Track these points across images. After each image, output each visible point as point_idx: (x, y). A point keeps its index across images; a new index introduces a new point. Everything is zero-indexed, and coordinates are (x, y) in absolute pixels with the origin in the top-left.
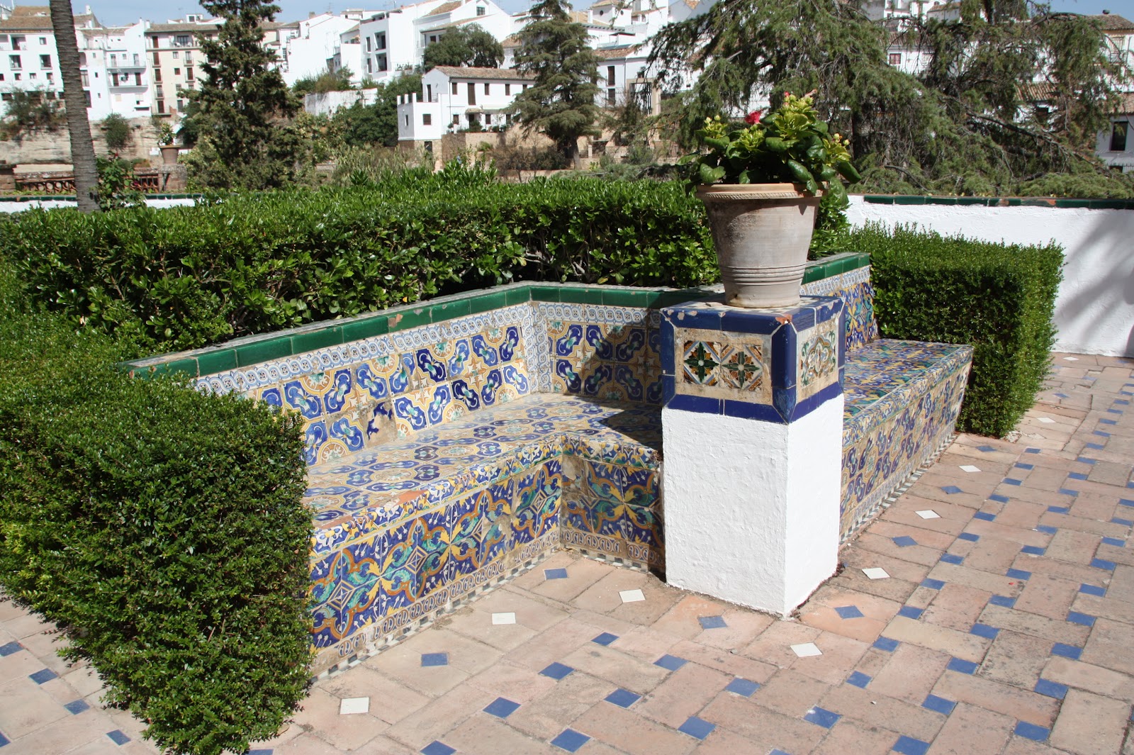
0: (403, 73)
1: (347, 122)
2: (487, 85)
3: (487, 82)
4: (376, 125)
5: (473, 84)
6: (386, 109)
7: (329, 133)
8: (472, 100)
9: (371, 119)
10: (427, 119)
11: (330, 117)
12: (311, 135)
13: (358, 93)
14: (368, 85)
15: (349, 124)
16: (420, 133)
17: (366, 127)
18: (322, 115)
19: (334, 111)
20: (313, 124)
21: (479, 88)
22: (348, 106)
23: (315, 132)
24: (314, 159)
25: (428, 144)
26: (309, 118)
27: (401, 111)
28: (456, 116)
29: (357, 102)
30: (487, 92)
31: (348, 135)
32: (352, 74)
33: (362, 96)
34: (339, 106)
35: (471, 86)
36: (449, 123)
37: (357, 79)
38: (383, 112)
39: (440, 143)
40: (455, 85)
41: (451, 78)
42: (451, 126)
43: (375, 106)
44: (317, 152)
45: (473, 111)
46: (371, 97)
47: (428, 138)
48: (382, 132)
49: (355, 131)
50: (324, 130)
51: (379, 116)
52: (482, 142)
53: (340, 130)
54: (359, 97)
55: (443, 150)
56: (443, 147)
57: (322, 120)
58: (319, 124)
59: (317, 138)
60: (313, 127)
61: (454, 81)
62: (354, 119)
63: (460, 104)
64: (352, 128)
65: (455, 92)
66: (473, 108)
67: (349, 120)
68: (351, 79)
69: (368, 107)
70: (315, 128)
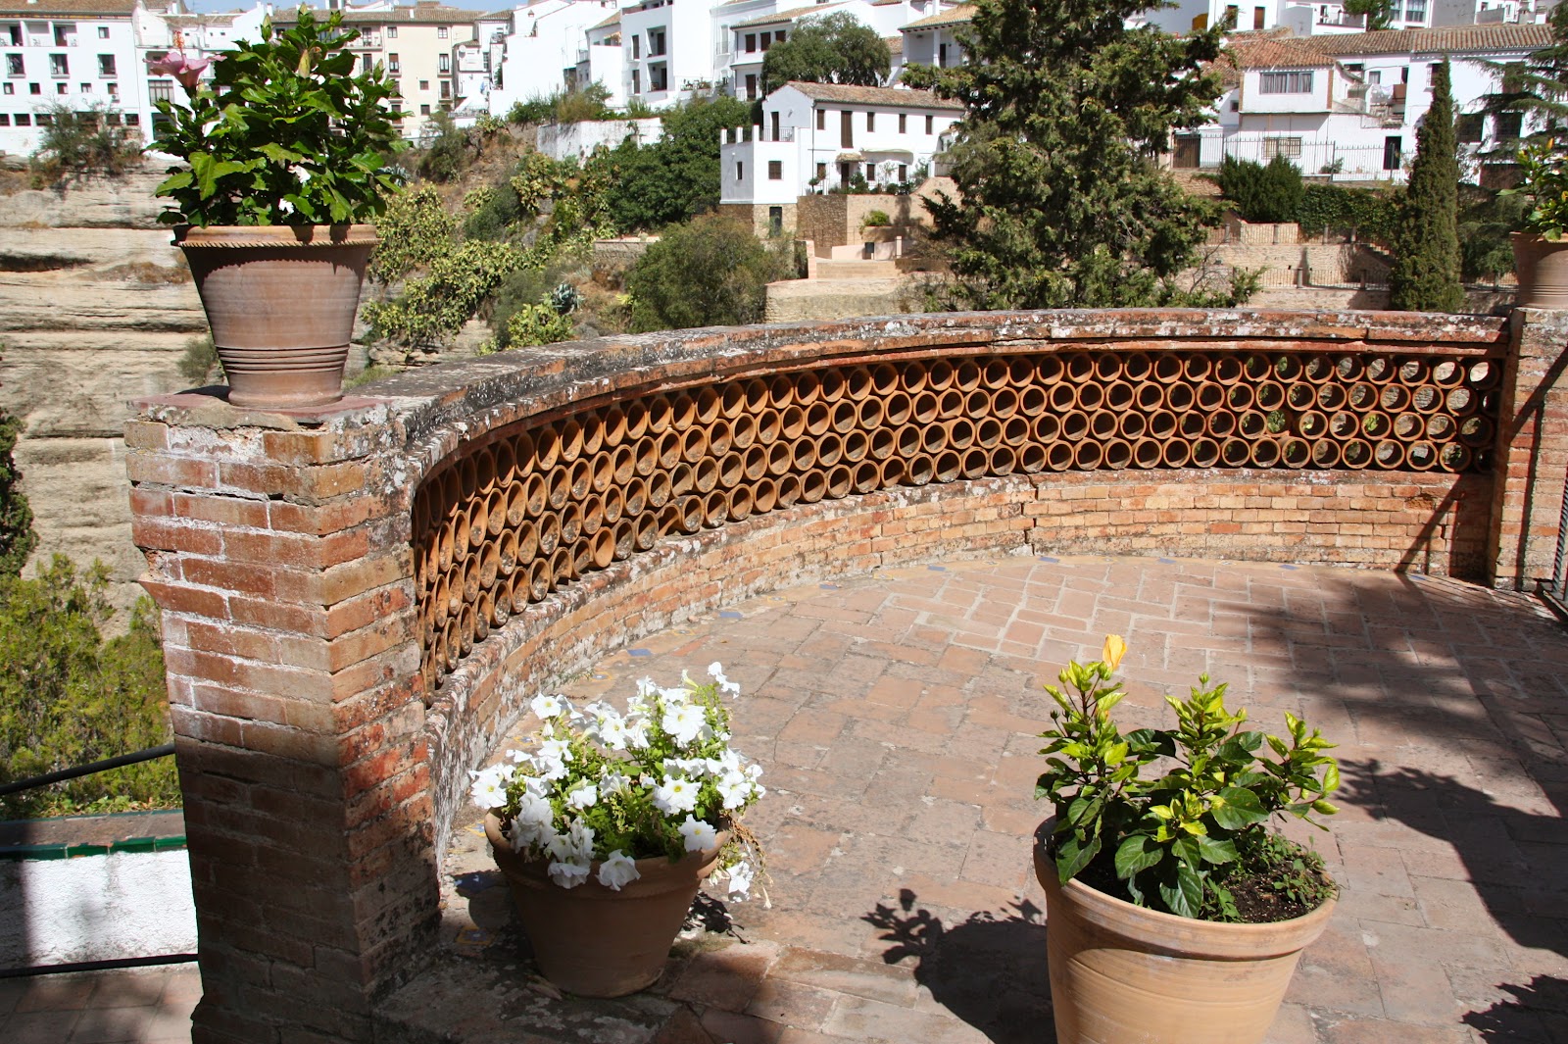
0: (695, 95)
1: (612, 172)
2: (871, 115)
3: (871, 109)
4: (661, 178)
5: (850, 113)
6: (679, 151)
7: (580, 189)
8: (847, 140)
9: (654, 169)
10: (775, 170)
11: (582, 165)
12: (550, 191)
13: (630, 125)
14: (638, 112)
15: (615, 176)
16: (764, 193)
17: (645, 181)
18: (569, 160)
19: (588, 153)
20: (555, 174)
21: (859, 119)
22: (612, 146)
23: (556, 186)
24: (556, 231)
25: (776, 211)
26: (547, 163)
27: (729, 156)
28: (821, 166)
29: (628, 139)
30: (870, 128)
31: (615, 194)
32: (609, 96)
33: (636, 129)
34: (597, 145)
35: (846, 116)
36: (810, 178)
37: (618, 101)
38: (675, 157)
39: (795, 210)
40: (821, 112)
41: (817, 102)
42: (813, 183)
43: (659, 147)
44: (562, 219)
45: (849, 158)
46: (651, 133)
47: (776, 201)
48: (672, 190)
49: (626, 187)
50: (573, 184)
51: (668, 163)
52: (872, 212)
53: (600, 184)
54: (631, 131)
55: (799, 222)
56: (800, 217)
57: (568, 168)
58: (565, 175)
59: (561, 197)
60: (555, 179)
61: (821, 106)
62: (626, 168)
63: (828, 144)
64: (620, 182)
65: (821, 125)
66: (851, 153)
67: (616, 168)
68: (608, 103)
69: (647, 148)
70: (559, 180)
